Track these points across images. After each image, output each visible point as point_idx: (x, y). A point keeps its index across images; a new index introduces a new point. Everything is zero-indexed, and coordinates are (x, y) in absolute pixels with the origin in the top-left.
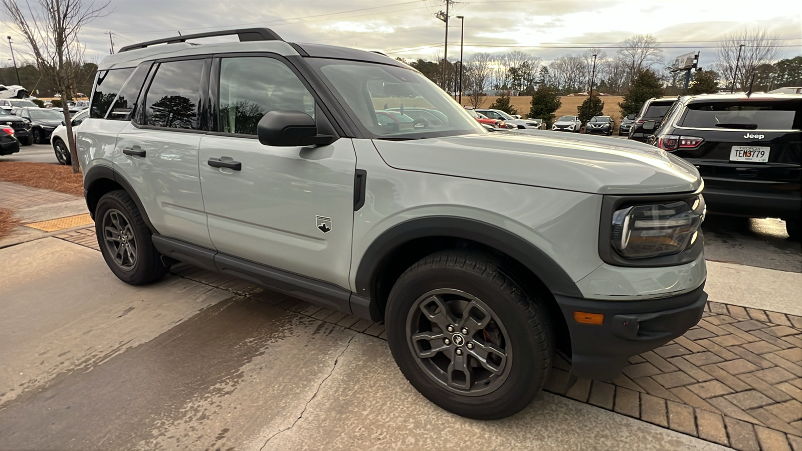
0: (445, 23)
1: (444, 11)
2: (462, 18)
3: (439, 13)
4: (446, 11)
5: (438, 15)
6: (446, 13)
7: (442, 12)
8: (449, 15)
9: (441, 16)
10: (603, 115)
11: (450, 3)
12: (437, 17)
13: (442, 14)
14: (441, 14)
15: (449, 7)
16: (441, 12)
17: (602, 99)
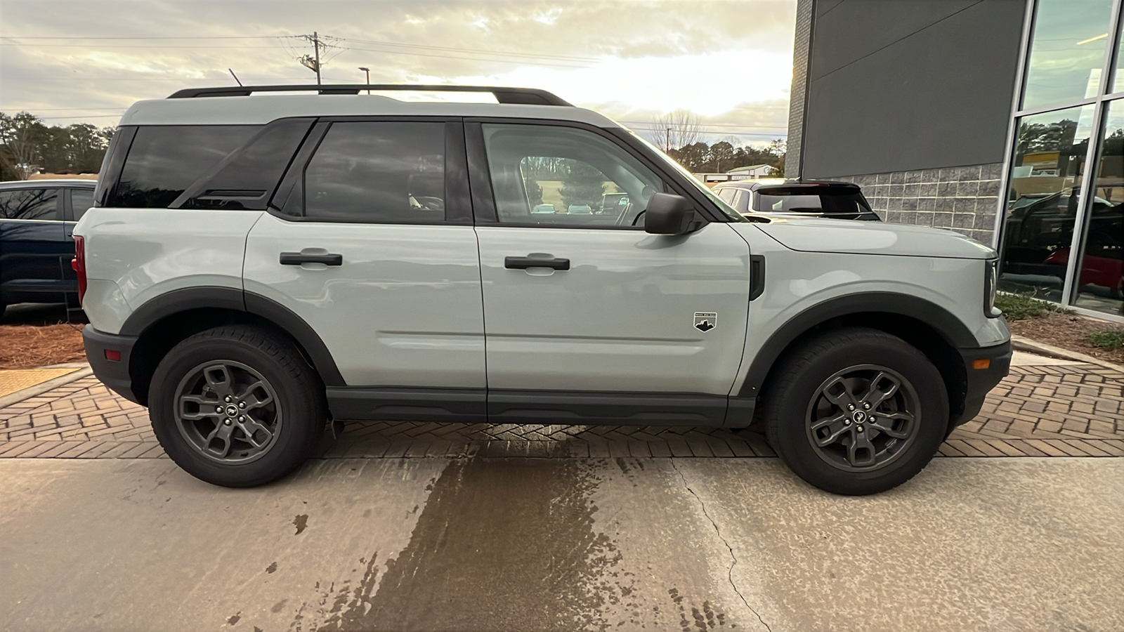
0: (316, 73)
1: (313, 55)
2: (367, 70)
3: (305, 58)
4: (315, 56)
5: (303, 60)
6: (315, 59)
7: (310, 57)
8: (320, 62)
9: (309, 62)
10: (543, 203)
11: (320, 45)
12: (303, 63)
13: (310, 59)
14: (308, 60)
15: (319, 50)
16: (307, 56)
17: (540, 184)
